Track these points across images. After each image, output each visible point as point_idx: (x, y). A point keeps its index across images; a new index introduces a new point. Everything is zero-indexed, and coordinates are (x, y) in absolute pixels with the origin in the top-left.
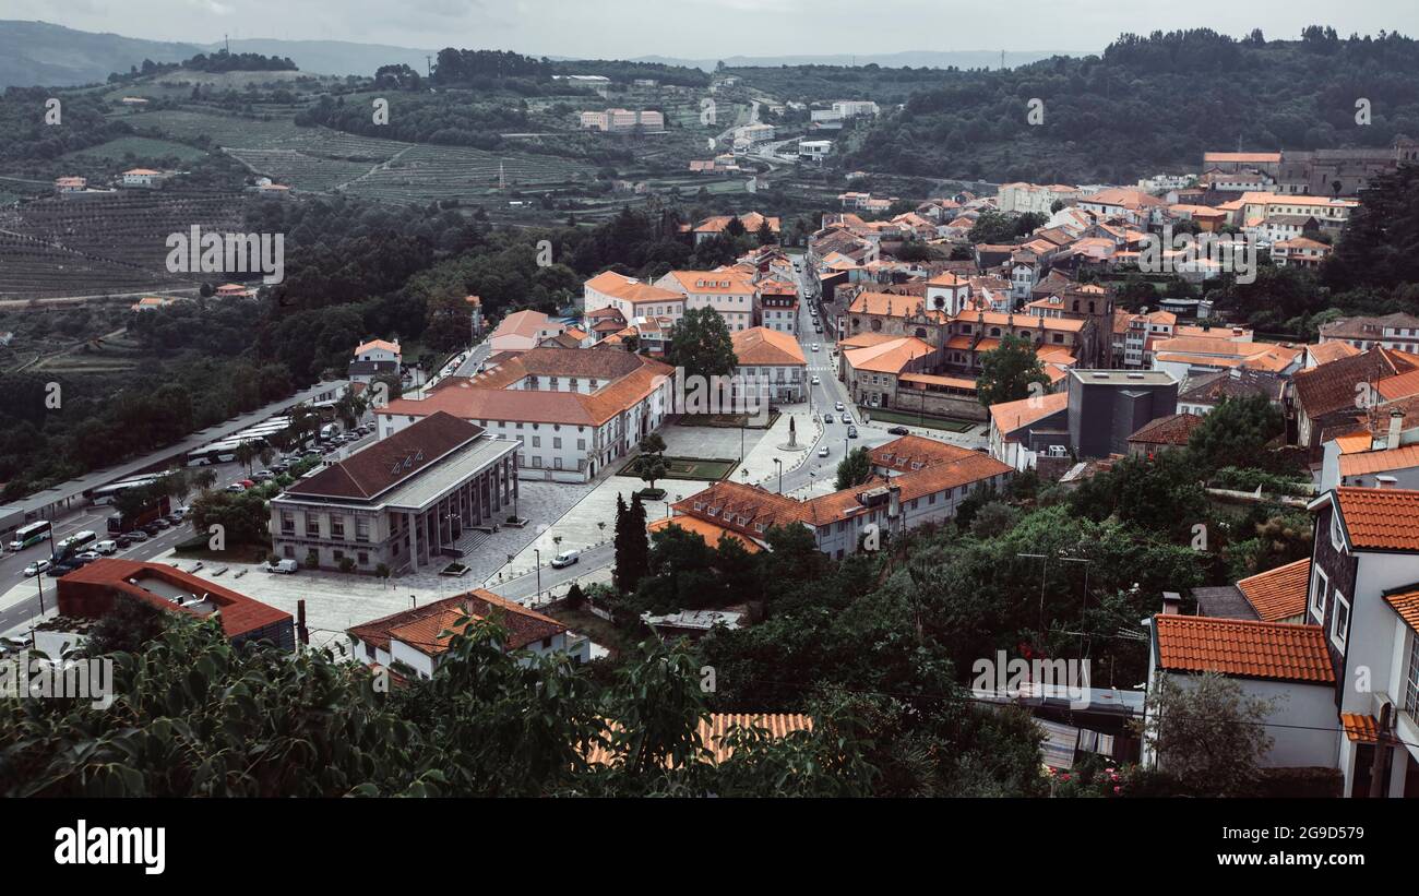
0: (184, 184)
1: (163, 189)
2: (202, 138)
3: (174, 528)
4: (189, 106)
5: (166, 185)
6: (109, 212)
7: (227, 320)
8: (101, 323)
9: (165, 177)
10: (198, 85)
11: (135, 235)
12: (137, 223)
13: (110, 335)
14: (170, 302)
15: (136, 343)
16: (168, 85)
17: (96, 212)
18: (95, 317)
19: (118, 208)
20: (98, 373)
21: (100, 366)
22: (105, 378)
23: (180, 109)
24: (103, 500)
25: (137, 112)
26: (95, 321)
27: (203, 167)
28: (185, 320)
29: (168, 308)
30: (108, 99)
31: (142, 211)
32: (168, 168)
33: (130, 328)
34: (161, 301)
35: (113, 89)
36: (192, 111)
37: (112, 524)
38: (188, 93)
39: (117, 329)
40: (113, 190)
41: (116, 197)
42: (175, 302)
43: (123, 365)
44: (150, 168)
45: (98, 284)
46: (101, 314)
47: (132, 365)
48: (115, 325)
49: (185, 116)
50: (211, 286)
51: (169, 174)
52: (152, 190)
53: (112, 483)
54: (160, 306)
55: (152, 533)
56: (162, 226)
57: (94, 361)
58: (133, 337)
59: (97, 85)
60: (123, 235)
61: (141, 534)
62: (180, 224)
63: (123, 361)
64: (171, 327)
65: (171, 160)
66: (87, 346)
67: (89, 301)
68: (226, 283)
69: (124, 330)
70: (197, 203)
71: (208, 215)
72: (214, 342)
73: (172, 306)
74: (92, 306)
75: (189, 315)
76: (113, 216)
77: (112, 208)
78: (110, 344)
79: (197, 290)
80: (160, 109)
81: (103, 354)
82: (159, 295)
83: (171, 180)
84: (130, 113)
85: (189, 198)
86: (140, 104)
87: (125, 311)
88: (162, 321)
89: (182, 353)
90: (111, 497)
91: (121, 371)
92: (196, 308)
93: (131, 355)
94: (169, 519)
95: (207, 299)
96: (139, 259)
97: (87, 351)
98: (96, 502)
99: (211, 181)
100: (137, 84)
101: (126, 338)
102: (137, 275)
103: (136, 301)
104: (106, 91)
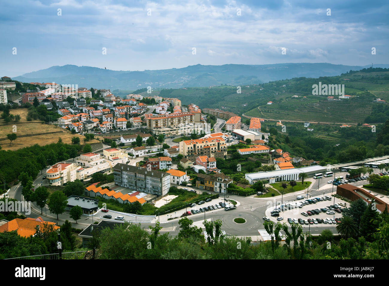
0: (357, 99)
1: (351, 100)
2: (363, 88)
3: (362, 181)
4: (360, 81)
5: (352, 99)
6: (338, 104)
7: (364, 132)
8: (332, 129)
9: (353, 97)
10: (363, 76)
11: (343, 110)
12: (344, 107)
13: (334, 132)
14: (350, 126)
15: (340, 135)
16: (355, 76)
17: (335, 104)
18: (331, 128)
19: (340, 104)
20: (331, 140)
21: (331, 139)
22: (332, 142)
23: (358, 81)
24: (344, 170)
25: (347, 82)
26: (331, 129)
27: (363, 95)
28: (353, 131)
29: (349, 128)
30: (340, 79)
31: (345, 105)
32: (353, 95)
33: (339, 131)
34: (347, 126)
35: (342, 77)
36: (361, 82)
37: (347, 176)
38: (360, 78)
39: (336, 131)
40: (340, 100)
41: (340, 101)
42: (351, 126)
43: (336, 139)
44: (349, 95)
45: (333, 120)
46: (333, 127)
47: (338, 140)
48: (336, 130)
49: (359, 83)
50: (360, 123)
51: (353, 96)
52: (349, 100)
53: (346, 167)
54: (347, 127)
55: (357, 181)
56: (350, 108)
57: (330, 137)
58: (340, 133)
59: (338, 76)
60: (340, 110)
61: (354, 180)
62: (355, 108)
63: (336, 138)
64: (349, 132)
65: (354, 93)
66: (329, 134)
67: (330, 124)
68: (364, 123)
69: (338, 131)
70: (360, 104)
71: (362, 106)
72: (360, 137)
73: (350, 127)
74: (331, 125)
75: (354, 130)
76: (339, 105)
77: (339, 104)
78: (334, 134)
79: (357, 124)
80: (353, 81)
81: (332, 136)
82: (347, 124)
83: (354, 98)
84: (346, 82)
85: (357, 102)
86: (348, 80)
87: (338, 127)
88: (347, 130)
89: (351, 138)
90: (346, 170)
91: (336, 141)
92: (356, 128)
93: (338, 137)
94: (361, 178)
95: (359, 127)
96: (343, 116)
97: (329, 135)
98: (342, 170)
99: (364, 98)
100: (348, 76)
101: (338, 133)
102: (342, 119)
103: (341, 125)
104: (340, 77)
